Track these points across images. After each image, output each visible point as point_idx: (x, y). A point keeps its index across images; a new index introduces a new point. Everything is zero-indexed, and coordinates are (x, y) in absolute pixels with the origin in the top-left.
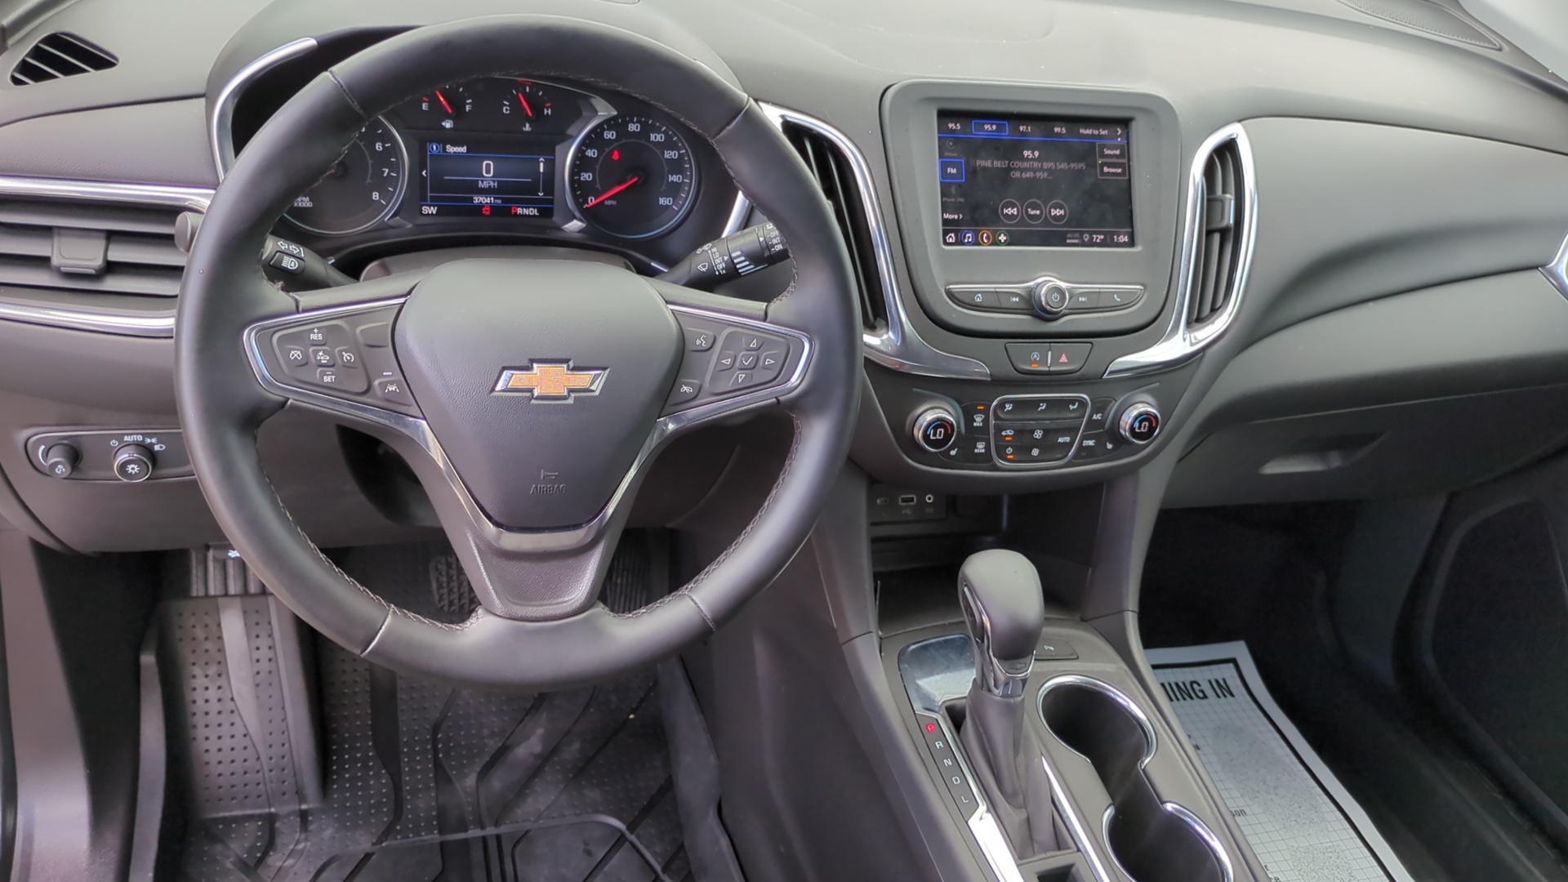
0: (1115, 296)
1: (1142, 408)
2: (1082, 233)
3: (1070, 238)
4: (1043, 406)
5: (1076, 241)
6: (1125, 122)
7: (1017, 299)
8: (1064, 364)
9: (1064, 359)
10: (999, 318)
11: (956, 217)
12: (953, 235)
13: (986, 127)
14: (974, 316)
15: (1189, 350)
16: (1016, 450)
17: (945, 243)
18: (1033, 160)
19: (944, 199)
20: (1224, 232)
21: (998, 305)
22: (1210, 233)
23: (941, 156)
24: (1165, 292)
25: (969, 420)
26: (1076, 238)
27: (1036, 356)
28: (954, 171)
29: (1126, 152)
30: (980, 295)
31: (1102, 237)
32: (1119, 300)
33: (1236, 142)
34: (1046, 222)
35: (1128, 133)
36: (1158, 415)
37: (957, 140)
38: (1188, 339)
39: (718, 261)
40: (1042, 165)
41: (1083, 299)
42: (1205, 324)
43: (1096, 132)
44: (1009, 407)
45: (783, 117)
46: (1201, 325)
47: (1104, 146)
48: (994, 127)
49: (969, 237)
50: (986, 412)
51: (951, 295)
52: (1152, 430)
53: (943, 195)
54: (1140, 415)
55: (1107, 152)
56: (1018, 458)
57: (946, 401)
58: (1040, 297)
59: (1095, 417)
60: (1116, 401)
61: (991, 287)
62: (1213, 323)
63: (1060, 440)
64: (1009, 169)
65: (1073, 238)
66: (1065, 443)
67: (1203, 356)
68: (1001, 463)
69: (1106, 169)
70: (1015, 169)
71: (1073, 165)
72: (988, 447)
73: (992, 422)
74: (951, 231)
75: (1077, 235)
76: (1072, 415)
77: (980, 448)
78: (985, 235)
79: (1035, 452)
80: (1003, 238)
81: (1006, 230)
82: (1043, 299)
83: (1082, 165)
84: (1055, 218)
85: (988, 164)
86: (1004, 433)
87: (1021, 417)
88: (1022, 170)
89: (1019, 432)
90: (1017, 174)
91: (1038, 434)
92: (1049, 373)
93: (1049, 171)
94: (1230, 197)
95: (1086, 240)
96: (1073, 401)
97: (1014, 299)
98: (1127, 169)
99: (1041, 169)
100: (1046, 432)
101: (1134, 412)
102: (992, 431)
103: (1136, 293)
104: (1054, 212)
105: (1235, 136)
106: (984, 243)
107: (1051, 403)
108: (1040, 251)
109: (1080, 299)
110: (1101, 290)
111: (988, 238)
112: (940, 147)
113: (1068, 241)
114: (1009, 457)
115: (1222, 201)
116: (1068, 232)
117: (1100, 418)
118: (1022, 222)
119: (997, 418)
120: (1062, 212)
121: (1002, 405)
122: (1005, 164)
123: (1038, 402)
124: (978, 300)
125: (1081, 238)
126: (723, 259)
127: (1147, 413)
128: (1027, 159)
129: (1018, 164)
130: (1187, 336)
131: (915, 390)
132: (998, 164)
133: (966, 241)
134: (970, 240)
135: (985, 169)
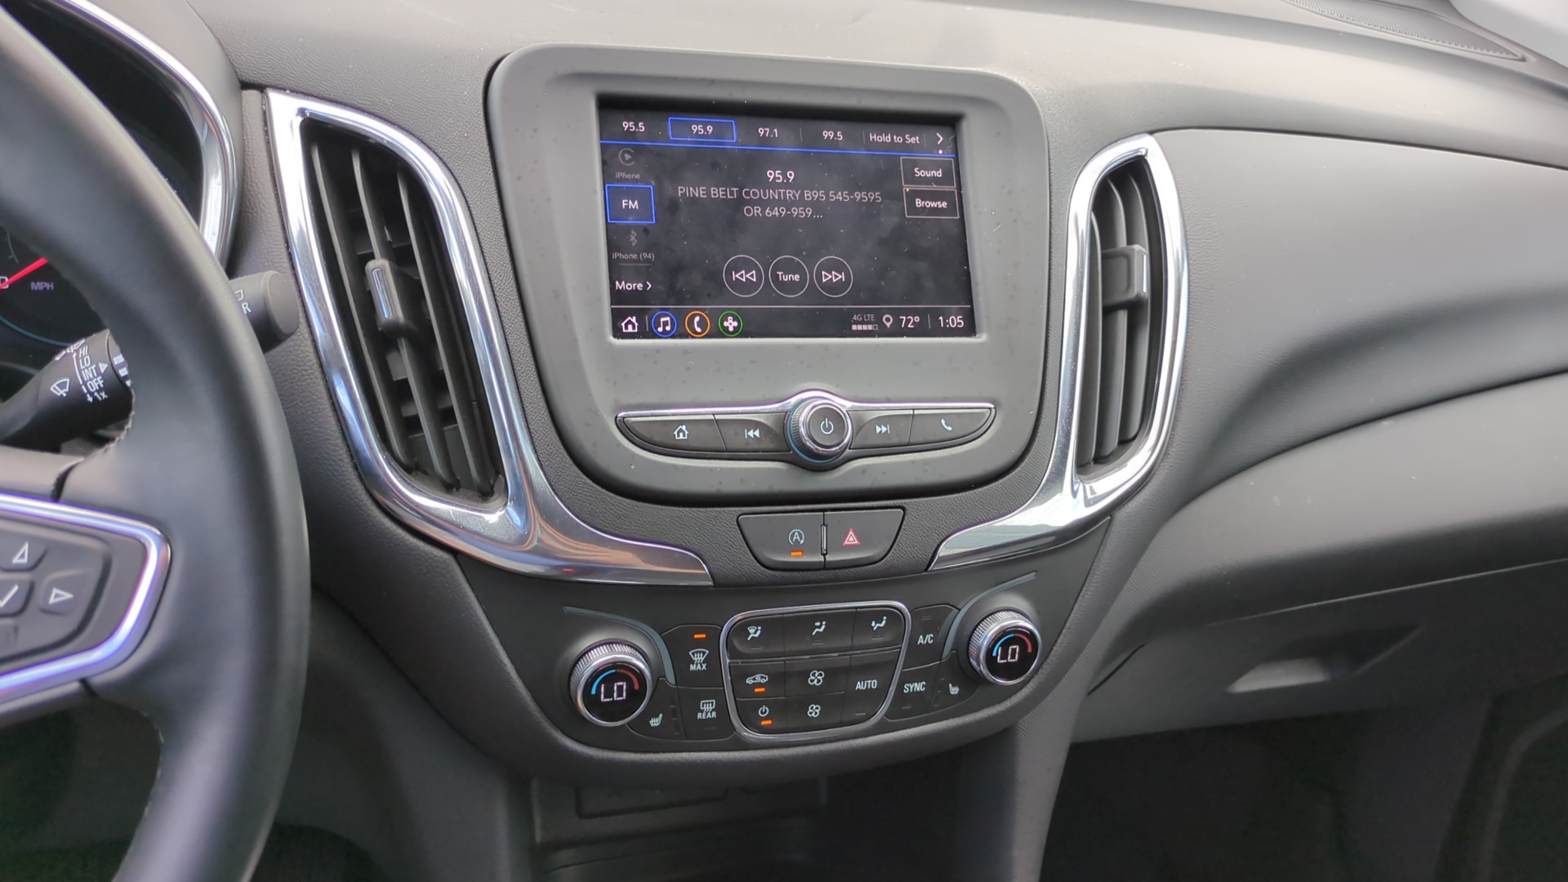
0: (943, 422)
1: (1007, 620)
2: (879, 314)
3: (857, 323)
4: (821, 628)
5: (870, 327)
6: (950, 122)
7: (757, 433)
8: (851, 548)
9: (851, 539)
10: (722, 469)
11: (640, 286)
12: (634, 320)
13: (695, 128)
14: (675, 466)
15: (1082, 512)
16: (777, 710)
17: (618, 333)
18: (786, 185)
19: (615, 256)
20: (1134, 308)
21: (719, 444)
22: (1110, 311)
23: (607, 176)
24: (1033, 413)
25: (681, 660)
26: (867, 323)
27: (797, 536)
28: (634, 205)
29: (954, 172)
30: (684, 428)
31: (917, 319)
32: (950, 428)
33: (1146, 161)
34: (813, 294)
35: (955, 140)
36: (1036, 632)
37: (638, 151)
38: (1080, 494)
39: (87, 374)
40: (802, 195)
41: (884, 429)
42: (1111, 466)
43: (898, 140)
44: (754, 632)
45: (302, 111)
46: (1102, 468)
47: (915, 164)
48: (710, 129)
49: (666, 323)
50: (712, 644)
51: (624, 427)
52: (1026, 659)
53: (612, 247)
54: (1004, 632)
55: (920, 173)
56: (781, 725)
57: (632, 628)
58: (797, 428)
59: (921, 640)
60: (959, 610)
61: (705, 413)
62: (1123, 465)
63: (860, 686)
64: (740, 202)
65: (862, 323)
66: (869, 691)
67: (1110, 522)
68: (749, 734)
69: (919, 203)
70: (752, 203)
71: (858, 196)
72: (722, 708)
73: (726, 660)
74: (632, 313)
75: (872, 317)
76: (879, 639)
77: (708, 710)
78: (697, 319)
79: (814, 711)
80: (731, 324)
81: (737, 310)
82: (803, 430)
83: (875, 196)
84: (831, 287)
85: (700, 192)
86: (749, 681)
87: (780, 649)
88: (763, 204)
89: (778, 678)
90: (757, 211)
91: (816, 679)
92: (825, 566)
93: (815, 205)
94: (1141, 253)
95: (888, 325)
96: (877, 614)
97: (751, 433)
98: (957, 203)
99: (801, 202)
100: (831, 673)
101: (991, 629)
102: (727, 678)
103: (983, 414)
104: (827, 277)
105: (1143, 153)
106: (696, 333)
107: (832, 618)
108: (799, 347)
109: (878, 429)
110: (916, 412)
111: (702, 324)
112: (604, 163)
113: (854, 327)
114: (763, 723)
115: (1128, 257)
116: (851, 312)
117: (930, 642)
118: (767, 296)
119: (733, 653)
120: (842, 277)
121: (741, 629)
122: (732, 193)
123: (810, 620)
124: (681, 437)
125: (879, 321)
126: (97, 369)
127: (1016, 630)
128: (774, 185)
129: (756, 193)
130: (1079, 487)
131: (568, 609)
132: (718, 193)
133: (660, 329)
134: (668, 328)
135: (694, 200)
